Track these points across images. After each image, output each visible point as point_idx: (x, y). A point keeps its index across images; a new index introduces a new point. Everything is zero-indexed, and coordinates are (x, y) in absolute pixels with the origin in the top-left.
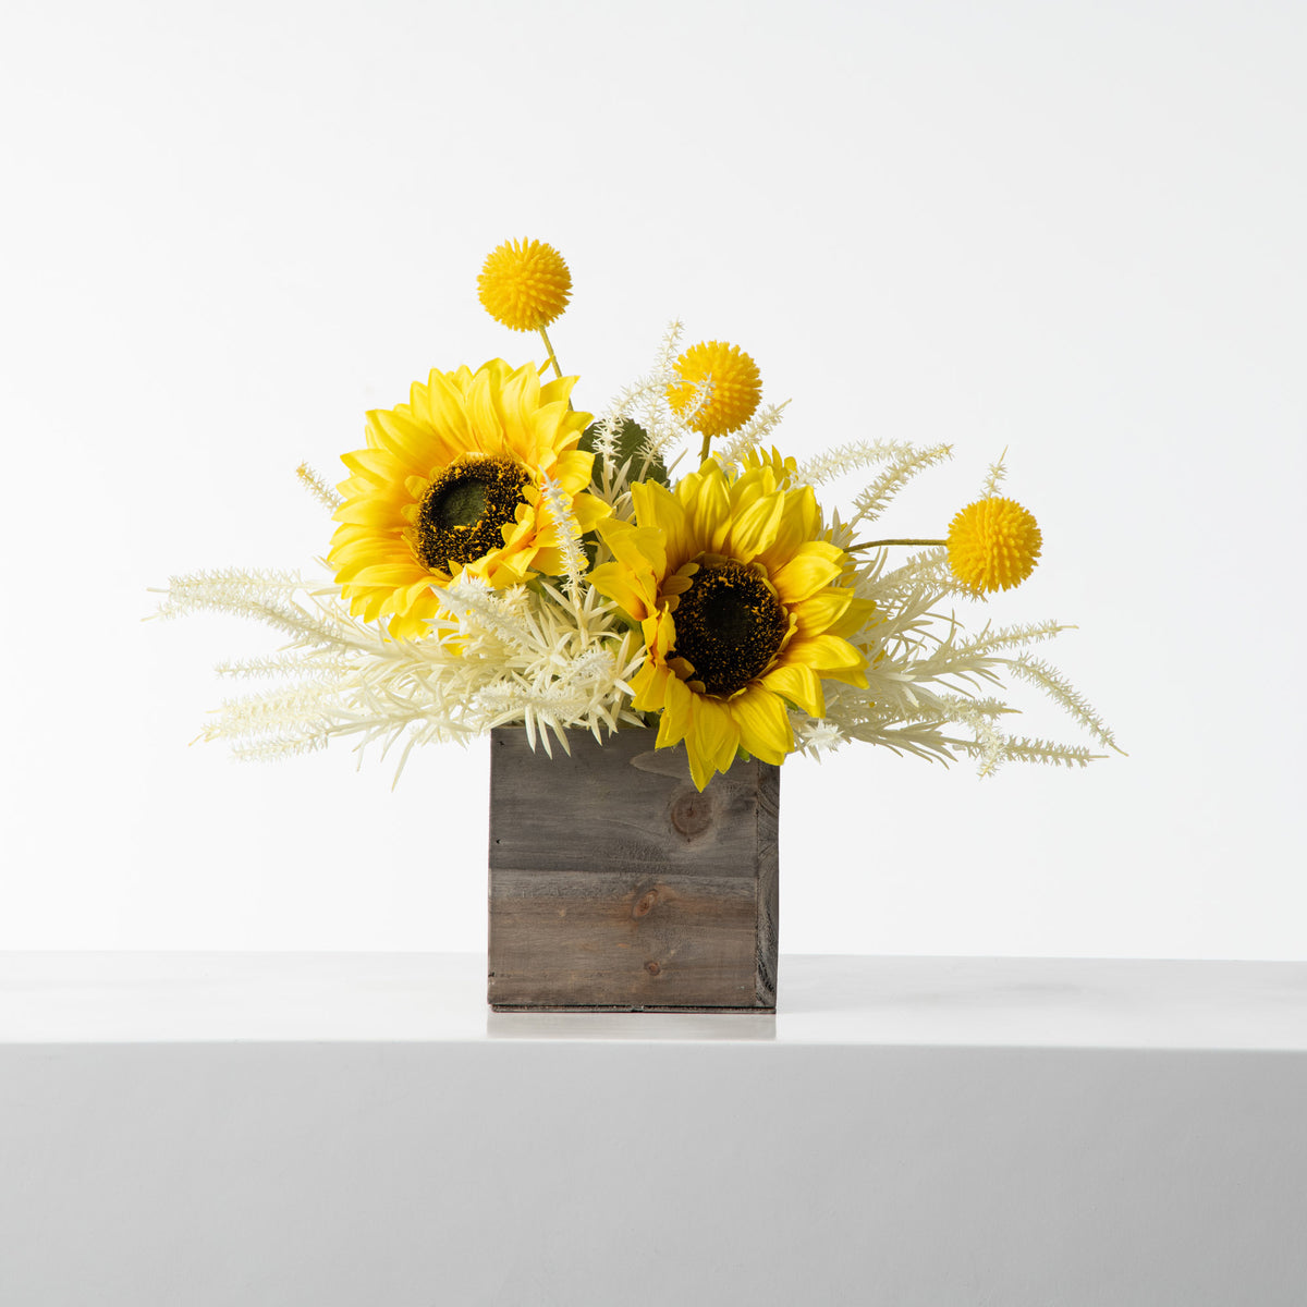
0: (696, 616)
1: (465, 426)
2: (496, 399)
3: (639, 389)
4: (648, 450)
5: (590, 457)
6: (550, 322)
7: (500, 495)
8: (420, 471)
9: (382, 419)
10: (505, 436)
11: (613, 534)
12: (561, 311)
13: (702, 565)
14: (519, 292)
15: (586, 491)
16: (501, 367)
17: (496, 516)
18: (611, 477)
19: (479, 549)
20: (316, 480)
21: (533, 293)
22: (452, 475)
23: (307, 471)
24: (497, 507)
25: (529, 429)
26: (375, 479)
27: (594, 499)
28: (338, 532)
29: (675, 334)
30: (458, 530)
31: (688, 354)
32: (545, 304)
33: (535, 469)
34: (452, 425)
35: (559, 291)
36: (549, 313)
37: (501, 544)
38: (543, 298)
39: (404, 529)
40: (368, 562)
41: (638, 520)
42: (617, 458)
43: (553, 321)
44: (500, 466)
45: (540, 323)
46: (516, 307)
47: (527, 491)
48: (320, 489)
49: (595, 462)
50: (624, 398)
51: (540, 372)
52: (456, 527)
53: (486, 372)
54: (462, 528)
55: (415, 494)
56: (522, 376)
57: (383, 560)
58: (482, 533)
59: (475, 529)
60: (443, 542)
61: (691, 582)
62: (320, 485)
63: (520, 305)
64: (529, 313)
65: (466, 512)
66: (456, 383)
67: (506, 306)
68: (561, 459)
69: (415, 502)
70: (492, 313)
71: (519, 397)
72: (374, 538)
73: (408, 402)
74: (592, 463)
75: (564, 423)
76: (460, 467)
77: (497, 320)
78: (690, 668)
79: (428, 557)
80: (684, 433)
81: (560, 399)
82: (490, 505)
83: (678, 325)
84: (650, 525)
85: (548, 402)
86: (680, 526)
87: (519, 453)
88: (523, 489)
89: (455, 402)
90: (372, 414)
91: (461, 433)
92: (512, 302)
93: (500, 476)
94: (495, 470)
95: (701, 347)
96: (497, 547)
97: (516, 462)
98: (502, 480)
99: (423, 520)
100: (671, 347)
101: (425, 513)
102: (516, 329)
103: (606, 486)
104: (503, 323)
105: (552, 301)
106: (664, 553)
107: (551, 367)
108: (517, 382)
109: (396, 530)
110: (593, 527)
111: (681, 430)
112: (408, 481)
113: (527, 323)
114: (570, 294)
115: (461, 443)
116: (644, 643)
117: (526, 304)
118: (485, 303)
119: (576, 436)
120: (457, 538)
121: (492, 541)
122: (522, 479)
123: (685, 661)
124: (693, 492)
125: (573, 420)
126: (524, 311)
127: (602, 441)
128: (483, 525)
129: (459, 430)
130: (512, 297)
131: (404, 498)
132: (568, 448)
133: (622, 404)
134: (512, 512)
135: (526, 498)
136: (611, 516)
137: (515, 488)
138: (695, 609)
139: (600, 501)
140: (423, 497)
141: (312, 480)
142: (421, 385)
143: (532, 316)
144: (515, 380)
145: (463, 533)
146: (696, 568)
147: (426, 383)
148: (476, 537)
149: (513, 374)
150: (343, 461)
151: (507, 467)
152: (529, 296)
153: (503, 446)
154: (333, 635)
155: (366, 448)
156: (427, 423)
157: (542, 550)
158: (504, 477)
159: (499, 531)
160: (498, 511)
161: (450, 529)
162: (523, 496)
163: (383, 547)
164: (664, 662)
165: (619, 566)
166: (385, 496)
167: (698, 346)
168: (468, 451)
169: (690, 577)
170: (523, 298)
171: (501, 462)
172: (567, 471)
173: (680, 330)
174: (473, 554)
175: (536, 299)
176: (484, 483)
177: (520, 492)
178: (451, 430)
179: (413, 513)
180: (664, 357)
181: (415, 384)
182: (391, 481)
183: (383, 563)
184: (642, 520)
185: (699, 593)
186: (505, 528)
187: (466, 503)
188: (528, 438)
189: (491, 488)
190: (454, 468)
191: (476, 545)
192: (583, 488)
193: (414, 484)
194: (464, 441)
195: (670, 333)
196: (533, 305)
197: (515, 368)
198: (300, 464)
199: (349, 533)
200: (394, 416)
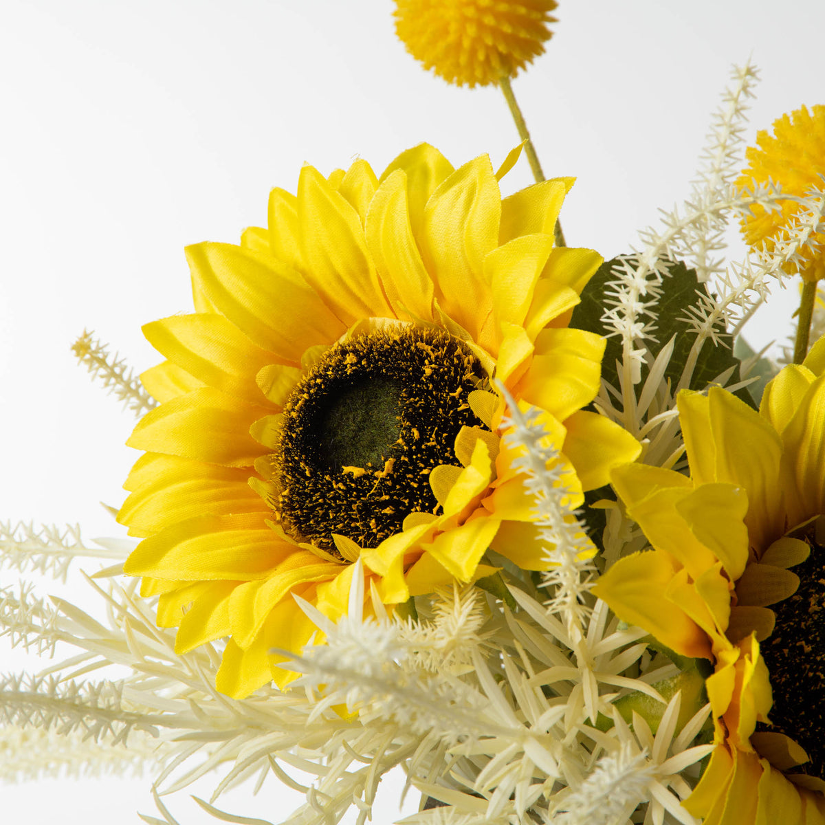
0: (808, 649)
1: (365, 271)
2: (418, 226)
3: (695, 214)
4: (703, 315)
5: (596, 344)
6: (520, 70)
7: (426, 408)
8: (285, 354)
9: (215, 261)
10: (438, 293)
11: (645, 499)
12: (539, 50)
13: (813, 543)
14: (465, 20)
15: (590, 408)
16: (431, 161)
17: (419, 450)
18: (638, 380)
19: (388, 511)
20: (109, 361)
21: (489, 20)
22: (340, 366)
23: (93, 347)
24: (422, 432)
25: (480, 283)
26: (204, 370)
27: (606, 424)
28: (137, 466)
29: (745, 88)
30: (350, 475)
31: (776, 132)
32: (506, 38)
33: (494, 356)
34: (341, 270)
35: (535, 15)
36: (517, 55)
37: (430, 504)
38: (507, 29)
39: (256, 462)
40: (188, 529)
41: (691, 461)
42: (647, 343)
43: (524, 68)
44: (428, 348)
45: (501, 73)
46: (458, 45)
47: (477, 401)
48: (119, 377)
49: (607, 353)
50: (664, 232)
51: (500, 175)
52: (347, 469)
53: (399, 176)
54: (357, 472)
55: (275, 397)
56: (465, 184)
57: (216, 523)
58: (395, 482)
59: (380, 474)
60: (323, 496)
61: (795, 582)
62: (117, 370)
63: (466, 43)
64: (481, 56)
65: (365, 438)
66: (349, 195)
67: (441, 45)
68: (542, 345)
69: (276, 410)
70: (418, 56)
71: (462, 222)
72: (202, 481)
73: (264, 225)
74: (601, 355)
75: (545, 274)
76: (355, 352)
77: (427, 68)
78: (799, 756)
79: (298, 521)
80: (773, 283)
81: (537, 229)
82: (409, 429)
83: (750, 72)
84: (716, 481)
85: (513, 235)
86: (772, 469)
87: (464, 325)
88: (472, 396)
89: (347, 232)
90: (198, 252)
91: (358, 283)
92: (451, 38)
93: (428, 371)
94: (420, 357)
95: (801, 115)
96: (423, 509)
97: (458, 339)
98: (430, 378)
99: (287, 451)
100: (737, 111)
101: (290, 438)
102: (460, 84)
103: (628, 397)
104: (438, 73)
105: (523, 34)
106: (744, 528)
107: (523, 158)
108: (460, 192)
109: (241, 464)
110: (605, 479)
111: (768, 278)
112: (262, 376)
113: (478, 73)
114: (553, 20)
115: (358, 300)
116: (705, 700)
117: (477, 40)
118: (405, 40)
119: (569, 300)
120: (349, 490)
121: (412, 498)
122: (469, 375)
123: (789, 741)
124: (796, 409)
125: (564, 267)
126: (473, 53)
127: (621, 315)
128: (396, 467)
129: (353, 275)
130: (453, 27)
131: (255, 404)
132: (554, 324)
133: (659, 242)
134: (451, 441)
135: (476, 414)
136: (638, 460)
137: (456, 394)
138: (805, 634)
139: (616, 427)
140: (289, 405)
141: (102, 362)
142: (286, 195)
143: (488, 60)
144: (455, 188)
145: (359, 481)
146: (803, 551)
147: (295, 193)
148: (384, 488)
149: (452, 177)
150: (148, 337)
151: (441, 352)
152: (481, 26)
153: (433, 309)
154: (101, 704)
155: (192, 311)
156: (296, 267)
157: (505, 525)
158: (435, 371)
159: (426, 477)
160: (423, 439)
161: (336, 472)
162: (468, 410)
163: (217, 498)
164: (749, 749)
165: (658, 558)
166: (223, 401)
167: (795, 113)
168: (372, 314)
169: (794, 569)
170: (471, 30)
171: (429, 343)
172: (553, 369)
173: (752, 81)
174: (378, 520)
175: (495, 32)
176: (399, 384)
177: (465, 401)
178: (339, 279)
179: (271, 432)
180: (724, 131)
181: (276, 193)
182: (233, 373)
183: (215, 530)
184: (698, 462)
185: (813, 601)
186: (436, 476)
187: (367, 418)
188: (480, 297)
189: (410, 395)
190: (344, 352)
191: (384, 505)
192: (585, 403)
193: (274, 379)
194: (363, 298)
195: (736, 86)
196: (489, 41)
197: (457, 167)
198: (81, 334)
199: (158, 469)
200: (234, 254)
